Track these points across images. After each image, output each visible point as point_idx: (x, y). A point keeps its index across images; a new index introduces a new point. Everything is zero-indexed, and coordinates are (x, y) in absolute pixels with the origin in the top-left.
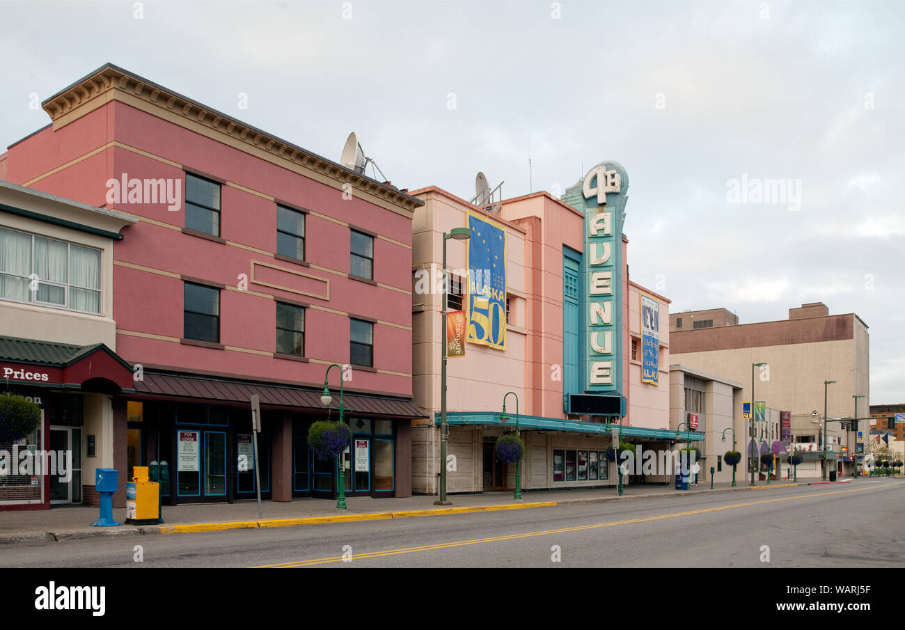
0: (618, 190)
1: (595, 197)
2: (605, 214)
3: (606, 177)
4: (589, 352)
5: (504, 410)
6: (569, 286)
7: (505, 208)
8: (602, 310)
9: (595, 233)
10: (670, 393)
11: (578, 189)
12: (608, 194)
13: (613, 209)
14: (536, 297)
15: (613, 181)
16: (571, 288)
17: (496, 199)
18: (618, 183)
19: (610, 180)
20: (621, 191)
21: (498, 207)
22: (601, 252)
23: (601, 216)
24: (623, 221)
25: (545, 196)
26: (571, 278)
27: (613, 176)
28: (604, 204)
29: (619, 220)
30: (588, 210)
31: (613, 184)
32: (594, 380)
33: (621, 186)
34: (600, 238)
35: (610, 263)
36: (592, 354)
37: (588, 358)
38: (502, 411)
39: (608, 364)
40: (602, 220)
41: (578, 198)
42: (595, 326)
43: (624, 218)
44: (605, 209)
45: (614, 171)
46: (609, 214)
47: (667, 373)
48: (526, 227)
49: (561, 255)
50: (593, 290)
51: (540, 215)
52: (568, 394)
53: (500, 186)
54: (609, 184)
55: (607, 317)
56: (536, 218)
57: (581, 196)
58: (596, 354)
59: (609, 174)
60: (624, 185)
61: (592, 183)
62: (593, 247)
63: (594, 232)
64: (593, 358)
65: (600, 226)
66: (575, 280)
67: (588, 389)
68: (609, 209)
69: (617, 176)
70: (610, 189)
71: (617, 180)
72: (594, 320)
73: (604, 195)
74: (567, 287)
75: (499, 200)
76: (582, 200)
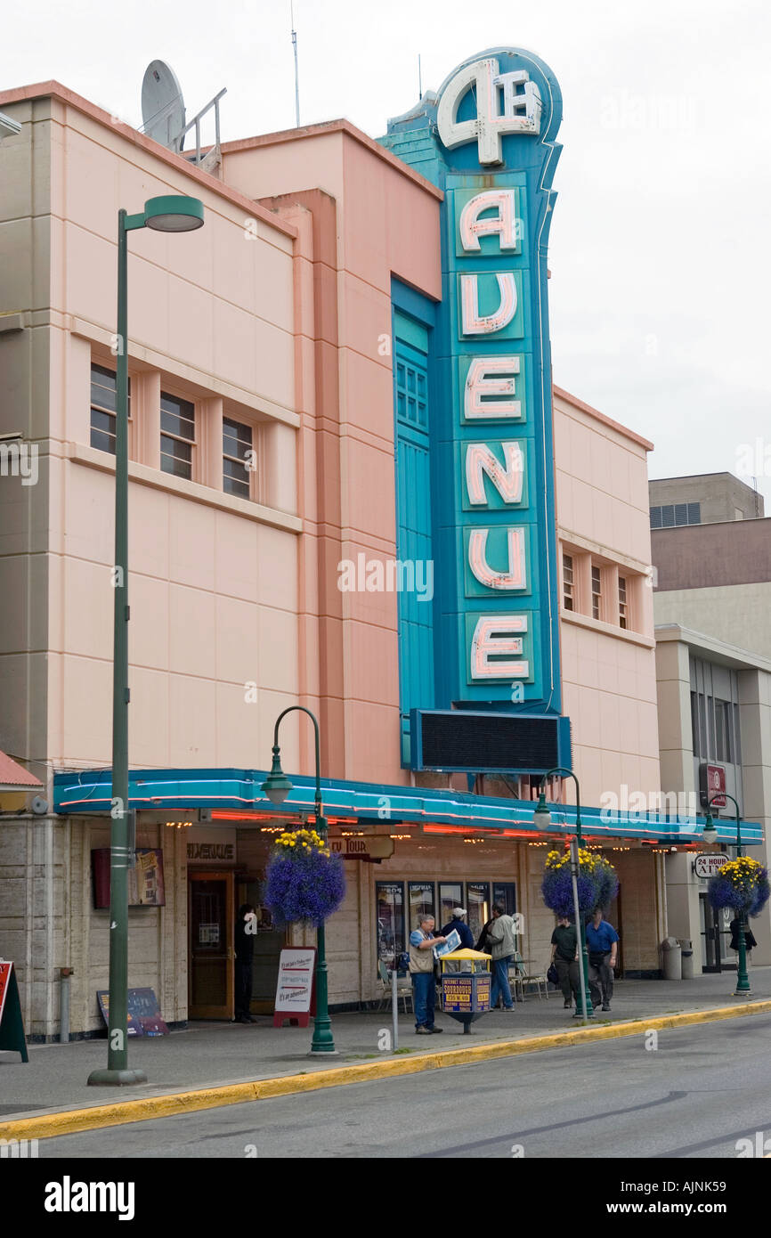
0: (536, 128)
1: (472, 145)
2: (500, 192)
3: (501, 91)
4: (464, 589)
5: (276, 761)
6: (408, 394)
7: (234, 165)
8: (499, 466)
9: (475, 245)
10: (659, 705)
11: (423, 120)
12: (506, 138)
13: (521, 178)
14: (326, 424)
15: (520, 100)
16: (412, 401)
17: (201, 137)
18: (533, 108)
19: (512, 100)
20: (543, 128)
21: (211, 159)
22: (490, 299)
23: (488, 198)
24: (550, 214)
25: (345, 132)
26: (411, 373)
27: (519, 88)
28: (494, 166)
29: (537, 211)
30: (452, 180)
31: (521, 110)
32: (481, 669)
33: (544, 117)
34: (490, 259)
35: (517, 333)
36: (472, 592)
37: (461, 605)
38: (268, 767)
39: (519, 622)
40: (492, 211)
41: (422, 145)
42: (479, 510)
43: (552, 204)
44: (498, 178)
45: (521, 75)
46: (511, 193)
47: (649, 648)
48: (298, 219)
49: (389, 307)
50: (474, 408)
51: (335, 188)
52: (413, 711)
53: (215, 101)
54: (509, 109)
55: (513, 488)
56: (323, 193)
57: (431, 143)
58: (484, 593)
59: (508, 80)
60: (551, 113)
61: (461, 103)
62: (470, 285)
63: (470, 242)
64: (476, 604)
65: (488, 226)
66: (421, 378)
67: (465, 695)
68: (512, 178)
69: (531, 87)
70: (512, 123)
71: (531, 99)
72: (477, 494)
73: (496, 139)
74: (401, 396)
75: (215, 143)
76: (434, 152)
